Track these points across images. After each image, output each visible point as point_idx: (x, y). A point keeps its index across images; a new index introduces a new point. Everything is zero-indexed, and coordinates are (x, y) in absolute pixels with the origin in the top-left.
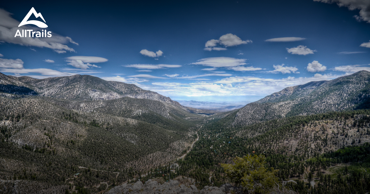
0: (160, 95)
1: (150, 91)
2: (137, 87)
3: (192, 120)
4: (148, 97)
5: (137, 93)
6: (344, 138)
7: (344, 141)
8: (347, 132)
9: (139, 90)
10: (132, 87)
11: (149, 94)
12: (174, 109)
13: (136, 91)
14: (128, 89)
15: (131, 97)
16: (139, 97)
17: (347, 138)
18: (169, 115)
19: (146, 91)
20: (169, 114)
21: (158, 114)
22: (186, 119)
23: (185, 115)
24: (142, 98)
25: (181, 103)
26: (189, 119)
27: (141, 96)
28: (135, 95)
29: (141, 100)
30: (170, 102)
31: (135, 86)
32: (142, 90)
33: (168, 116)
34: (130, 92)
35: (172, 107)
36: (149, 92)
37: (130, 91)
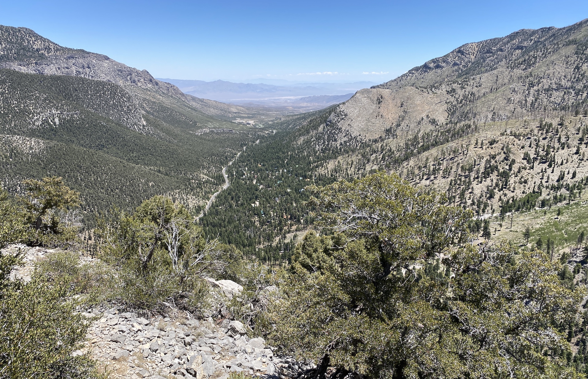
0: (117, 64)
1: (83, 51)
2: (38, 37)
3: (216, 137)
4: (81, 70)
5: (42, 57)
6: (545, 169)
7: (543, 175)
8: (554, 155)
9: (48, 49)
10: (22, 38)
11: (81, 61)
12: (162, 106)
13: (38, 50)
14: (8, 42)
15: (24, 70)
16: (50, 70)
17: (552, 169)
18: (145, 123)
19: (70, 50)
20: (147, 120)
21: (113, 122)
22: (199, 133)
23: (195, 123)
24: (59, 73)
25: (184, 90)
26: (205, 134)
27: (57, 66)
28: (36, 63)
29: (54, 78)
30: (150, 86)
31: (31, 33)
32: (58, 49)
33: (144, 126)
34: (18, 54)
35: (158, 99)
36: (83, 53)
37: (19, 51)
